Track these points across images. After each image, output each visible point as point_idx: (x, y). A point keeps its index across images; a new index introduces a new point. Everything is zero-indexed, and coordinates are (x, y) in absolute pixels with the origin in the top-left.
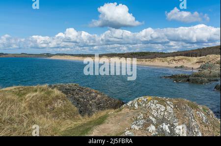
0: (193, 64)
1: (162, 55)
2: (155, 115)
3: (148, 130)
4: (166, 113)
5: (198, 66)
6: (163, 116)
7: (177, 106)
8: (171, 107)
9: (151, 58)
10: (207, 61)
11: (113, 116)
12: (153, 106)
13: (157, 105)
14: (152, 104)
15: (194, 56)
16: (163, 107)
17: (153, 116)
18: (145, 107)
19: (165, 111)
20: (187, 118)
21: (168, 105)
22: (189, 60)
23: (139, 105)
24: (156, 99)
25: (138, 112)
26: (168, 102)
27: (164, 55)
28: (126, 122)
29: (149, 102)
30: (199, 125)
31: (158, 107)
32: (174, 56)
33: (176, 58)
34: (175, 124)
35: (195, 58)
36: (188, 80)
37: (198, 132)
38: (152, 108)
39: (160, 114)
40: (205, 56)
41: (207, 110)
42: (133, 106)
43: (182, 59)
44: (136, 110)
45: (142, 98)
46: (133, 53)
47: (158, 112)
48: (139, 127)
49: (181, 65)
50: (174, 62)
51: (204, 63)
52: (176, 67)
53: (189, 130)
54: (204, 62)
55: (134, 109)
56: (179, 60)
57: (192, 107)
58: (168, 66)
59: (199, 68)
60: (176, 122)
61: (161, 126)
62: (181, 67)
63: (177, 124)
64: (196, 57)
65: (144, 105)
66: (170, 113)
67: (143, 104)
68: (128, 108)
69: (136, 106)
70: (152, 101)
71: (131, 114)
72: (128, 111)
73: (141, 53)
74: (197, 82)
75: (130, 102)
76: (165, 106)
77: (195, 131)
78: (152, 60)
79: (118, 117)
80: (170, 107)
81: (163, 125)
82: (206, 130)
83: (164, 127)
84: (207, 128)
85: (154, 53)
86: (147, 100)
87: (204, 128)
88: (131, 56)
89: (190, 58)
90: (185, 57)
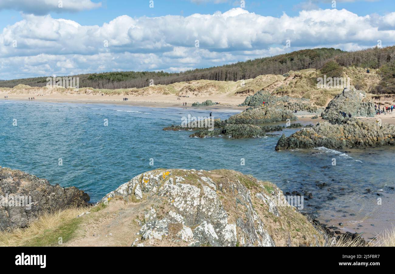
0: (229, 96)
1: (162, 79)
2: (181, 206)
3: (180, 238)
4: (203, 202)
5: (241, 100)
6: (198, 209)
7: (221, 185)
8: (212, 188)
9: (138, 87)
10: (257, 89)
11: (91, 221)
12: (176, 190)
13: (184, 185)
14: (172, 185)
15: (230, 80)
16: (196, 189)
17: (178, 211)
18: (159, 193)
19: (201, 196)
20: (243, 207)
21: (205, 183)
22: (221, 88)
23: (144, 190)
24: (179, 174)
25: (143, 205)
26: (204, 178)
27: (166, 79)
28: (126, 229)
29: (164, 181)
30: (264, 220)
31: (186, 191)
32: (188, 80)
33: (194, 84)
34: (222, 222)
35: (233, 82)
36: (224, 132)
37: (263, 233)
38: (174, 193)
39: (192, 205)
40: (254, 77)
41: (273, 188)
42: (131, 193)
43: (207, 86)
44: (138, 201)
45: (149, 174)
46: (94, 75)
47: (186, 201)
48: (162, 233)
49: (205, 100)
50: (190, 94)
51: (251, 94)
52: (194, 105)
53: (249, 231)
54: (253, 91)
55: (133, 200)
56: (200, 89)
57: (247, 185)
58: (178, 102)
59: (243, 105)
60: (224, 218)
61: (201, 228)
62: (206, 104)
63: (226, 220)
64: (235, 80)
65: (155, 189)
66: (212, 200)
67: (153, 186)
68: (121, 199)
69: (138, 192)
70: (171, 179)
71: (129, 211)
72: (123, 206)
73: (112, 74)
74: (242, 135)
75: (124, 186)
76: (199, 186)
77: (258, 233)
78: (141, 90)
79: (104, 222)
80: (209, 189)
81: (203, 226)
82: (276, 227)
83: (206, 229)
84: (278, 223)
85: (144, 73)
86: (160, 178)
87: (272, 225)
88: (89, 82)
89: (222, 83)
90: (213, 82)
